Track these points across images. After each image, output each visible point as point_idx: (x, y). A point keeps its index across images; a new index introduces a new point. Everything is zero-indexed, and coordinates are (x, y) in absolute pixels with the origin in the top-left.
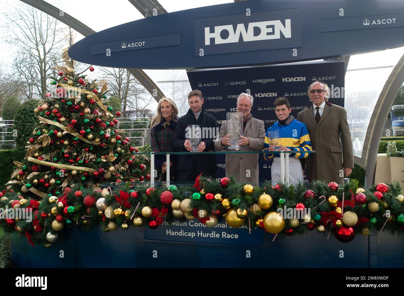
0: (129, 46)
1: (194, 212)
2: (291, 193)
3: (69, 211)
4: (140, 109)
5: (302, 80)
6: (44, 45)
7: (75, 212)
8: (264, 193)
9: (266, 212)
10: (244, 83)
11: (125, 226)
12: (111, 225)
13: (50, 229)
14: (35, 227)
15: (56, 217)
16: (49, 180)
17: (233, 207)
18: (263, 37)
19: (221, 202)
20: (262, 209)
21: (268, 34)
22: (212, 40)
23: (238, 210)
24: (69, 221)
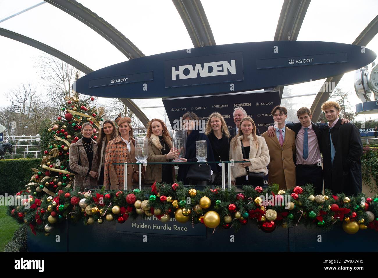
0: (117, 81)
1: (151, 211)
2: (226, 196)
3: (60, 209)
4: (141, 127)
5: (248, 106)
6: (69, 81)
7: (64, 210)
8: (205, 196)
9: (205, 211)
10: (205, 108)
11: (100, 221)
12: (90, 220)
13: (47, 222)
14: (37, 220)
15: (51, 213)
16: (57, 182)
17: (180, 207)
18: (215, 73)
19: (172, 203)
20: (203, 209)
21: (219, 71)
22: (178, 76)
23: (184, 209)
24: (60, 216)
